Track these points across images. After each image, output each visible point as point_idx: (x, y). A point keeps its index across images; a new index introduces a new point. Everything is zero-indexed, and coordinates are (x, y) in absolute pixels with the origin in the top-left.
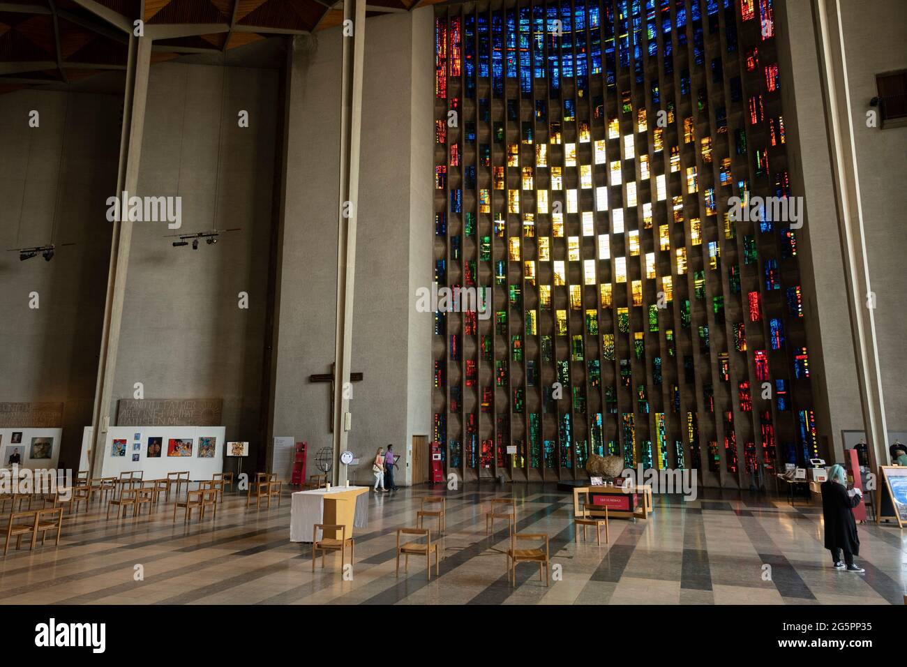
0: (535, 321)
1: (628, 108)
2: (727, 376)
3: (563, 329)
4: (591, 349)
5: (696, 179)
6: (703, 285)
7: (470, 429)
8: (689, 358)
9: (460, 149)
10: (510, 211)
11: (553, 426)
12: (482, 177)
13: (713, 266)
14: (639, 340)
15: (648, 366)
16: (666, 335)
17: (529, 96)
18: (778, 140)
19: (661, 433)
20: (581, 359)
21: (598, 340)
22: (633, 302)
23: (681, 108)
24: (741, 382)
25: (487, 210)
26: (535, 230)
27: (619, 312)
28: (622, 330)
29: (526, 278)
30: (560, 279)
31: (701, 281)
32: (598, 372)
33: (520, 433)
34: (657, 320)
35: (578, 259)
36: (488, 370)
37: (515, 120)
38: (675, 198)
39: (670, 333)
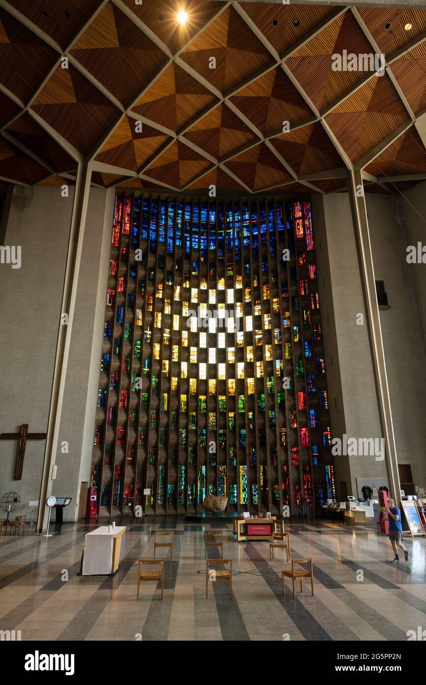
0: (166, 401)
1: (230, 273)
2: (284, 443)
3: (183, 408)
4: (201, 422)
5: (270, 322)
6: (272, 386)
7: (117, 477)
8: (263, 430)
9: (125, 281)
10: (155, 326)
11: (175, 474)
12: (139, 301)
13: (278, 374)
14: (231, 417)
15: (237, 435)
16: (248, 415)
17: (172, 255)
18: (315, 306)
19: (243, 479)
20: (194, 428)
21: (206, 416)
22: (229, 393)
23: (262, 279)
24: (293, 447)
25: (140, 323)
26: (170, 340)
27: (220, 399)
28: (221, 410)
29: (163, 371)
30: (184, 374)
31: (271, 383)
32: (204, 437)
33: (152, 479)
34: (244, 405)
35: (196, 362)
36: (134, 434)
37: (163, 269)
38: (257, 331)
39: (251, 414)
